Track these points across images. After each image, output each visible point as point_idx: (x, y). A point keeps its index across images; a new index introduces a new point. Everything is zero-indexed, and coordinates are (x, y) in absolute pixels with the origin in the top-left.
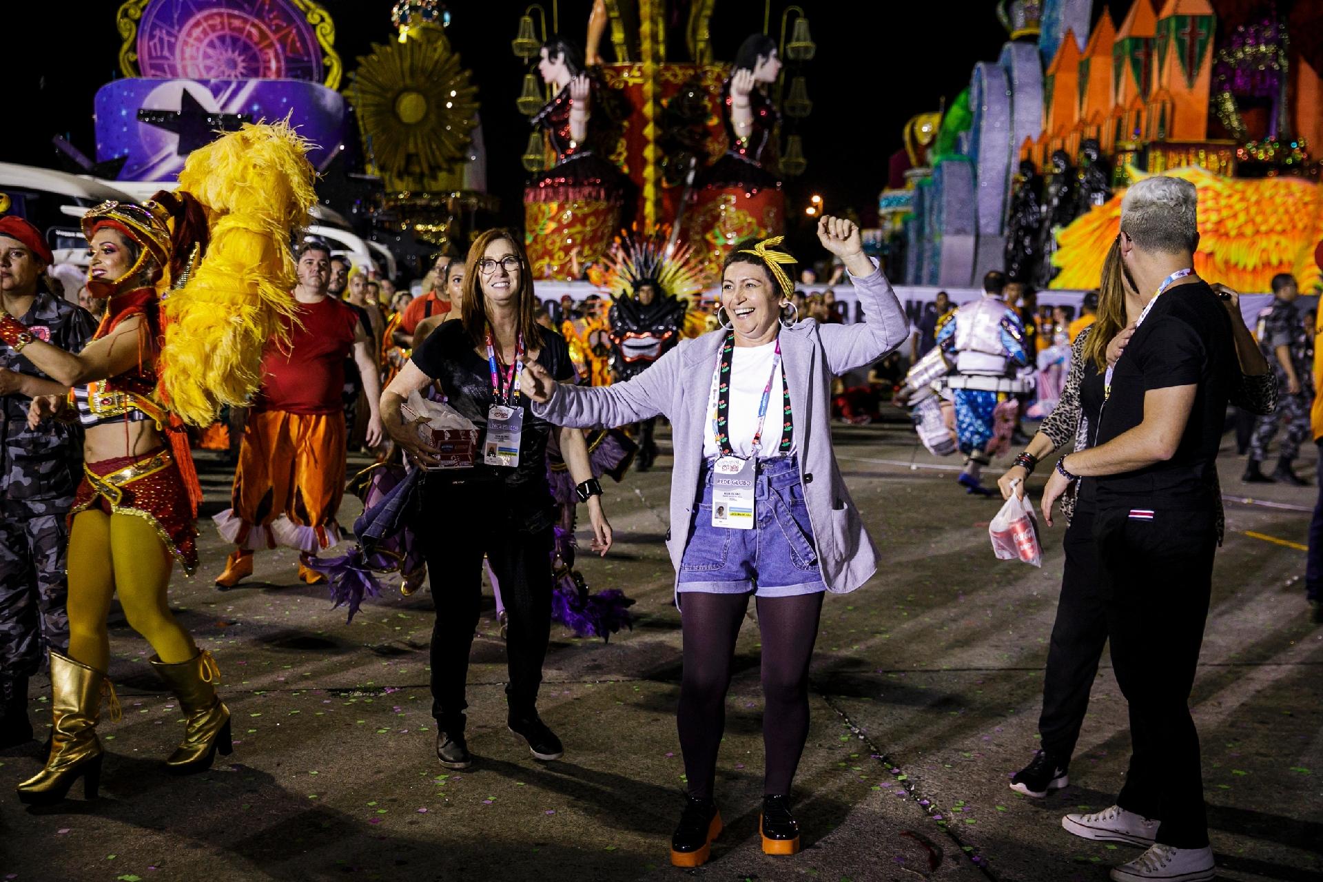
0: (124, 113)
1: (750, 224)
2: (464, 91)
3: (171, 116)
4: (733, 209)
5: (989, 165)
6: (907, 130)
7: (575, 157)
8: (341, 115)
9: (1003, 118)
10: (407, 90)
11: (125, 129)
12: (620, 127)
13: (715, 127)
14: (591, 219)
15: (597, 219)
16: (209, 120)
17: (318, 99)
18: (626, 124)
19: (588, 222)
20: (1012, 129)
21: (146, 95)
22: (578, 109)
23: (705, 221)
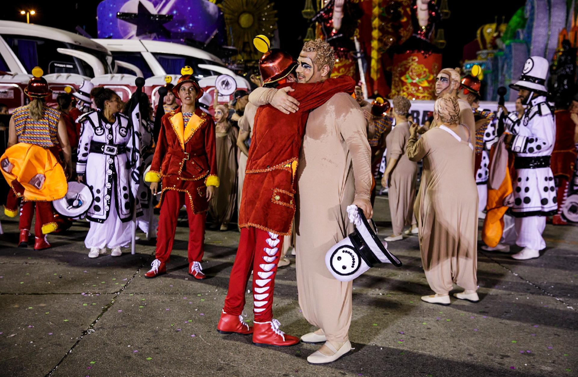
0: (111, 15)
1: (425, 72)
2: (271, 13)
3: (133, 15)
4: (416, 64)
5: (537, 44)
6: (479, 32)
7: (334, 37)
8: (217, 16)
9: (545, 20)
10: (244, 12)
11: (111, 24)
12: (357, 22)
13: (405, 22)
14: (342, 70)
15: (345, 69)
16: (152, 18)
17: (206, 8)
18: (359, 21)
19: (341, 71)
20: (549, 26)
21: (121, 6)
22: (338, 12)
23: (401, 70)
